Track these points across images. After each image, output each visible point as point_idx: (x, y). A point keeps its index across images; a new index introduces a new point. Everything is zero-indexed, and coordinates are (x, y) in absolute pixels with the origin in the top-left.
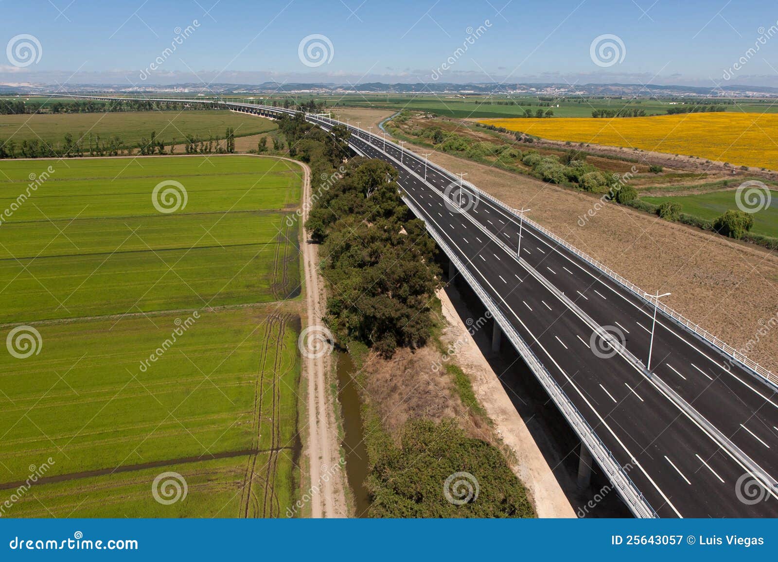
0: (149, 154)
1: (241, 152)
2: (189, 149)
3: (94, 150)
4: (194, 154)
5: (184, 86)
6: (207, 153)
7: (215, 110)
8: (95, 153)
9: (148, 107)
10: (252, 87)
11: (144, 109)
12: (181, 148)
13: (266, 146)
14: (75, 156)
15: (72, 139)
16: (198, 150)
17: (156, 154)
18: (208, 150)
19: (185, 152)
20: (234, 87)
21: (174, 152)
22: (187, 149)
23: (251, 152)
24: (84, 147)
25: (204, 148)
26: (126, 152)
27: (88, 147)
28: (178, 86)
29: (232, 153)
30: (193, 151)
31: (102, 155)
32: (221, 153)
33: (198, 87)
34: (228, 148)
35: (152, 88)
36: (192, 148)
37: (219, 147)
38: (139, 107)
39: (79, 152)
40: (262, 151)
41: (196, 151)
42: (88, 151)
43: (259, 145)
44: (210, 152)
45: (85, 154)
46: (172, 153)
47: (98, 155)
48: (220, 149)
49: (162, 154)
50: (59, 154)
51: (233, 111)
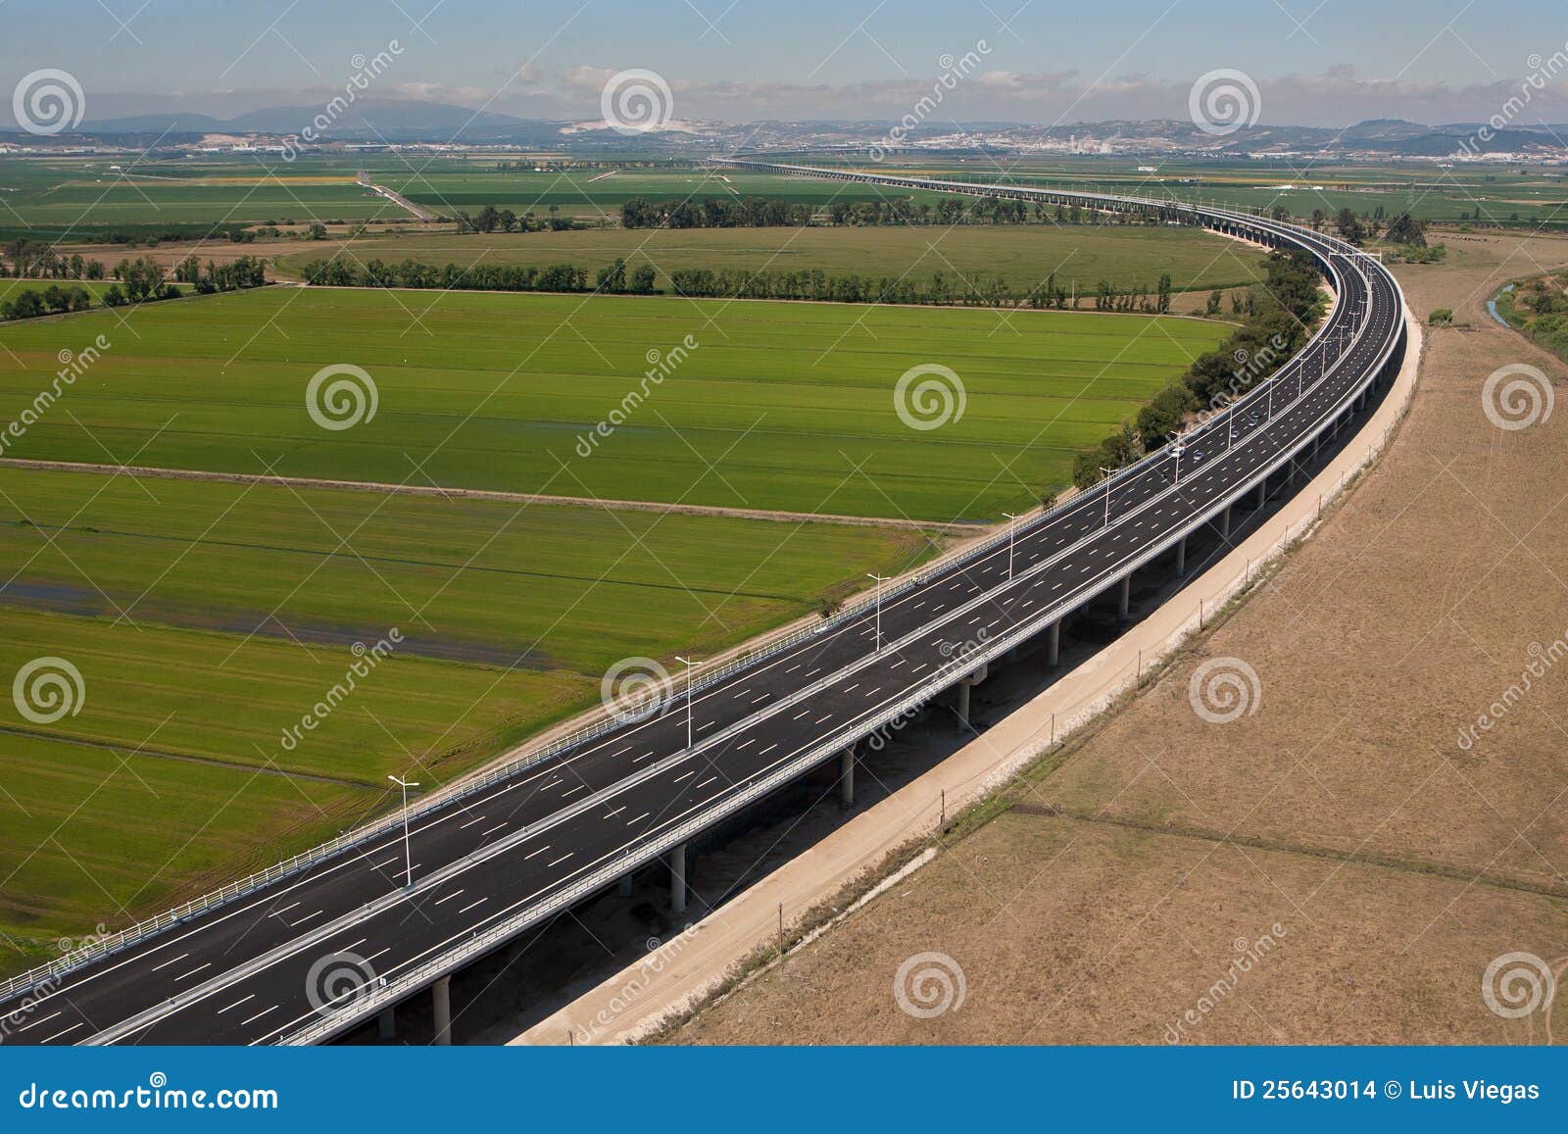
0: (1042, 308)
1: (1179, 313)
2: (1101, 304)
3: (968, 297)
4: (1107, 311)
5: (1101, 132)
6: (1127, 311)
7: (1167, 225)
8: (969, 302)
9: (1016, 213)
10: (1316, 138)
11: (1008, 217)
12: (1091, 302)
13: (1219, 305)
14: (944, 305)
15: (943, 279)
16: (1115, 306)
17: (1053, 308)
18: (1129, 307)
19: (1095, 307)
20: (1258, 137)
21: (1079, 306)
22: (1098, 304)
23: (1194, 314)
24: (957, 293)
25: (1123, 303)
26: (1011, 303)
27: (962, 293)
28: (1080, 131)
29: (1166, 313)
30: (1107, 306)
31: (979, 305)
32: (1149, 312)
33: (1142, 135)
34: (1159, 305)
35: (1004, 137)
36: (1105, 302)
37: (1145, 303)
38: (998, 214)
39: (949, 300)
40: (1213, 312)
41: (1111, 307)
42: (960, 298)
43: (1209, 304)
44: (1132, 310)
45: (956, 302)
46: (1076, 308)
47: (973, 305)
48: (1148, 306)
49: (1060, 308)
50: (924, 300)
51: (1212, 231)
